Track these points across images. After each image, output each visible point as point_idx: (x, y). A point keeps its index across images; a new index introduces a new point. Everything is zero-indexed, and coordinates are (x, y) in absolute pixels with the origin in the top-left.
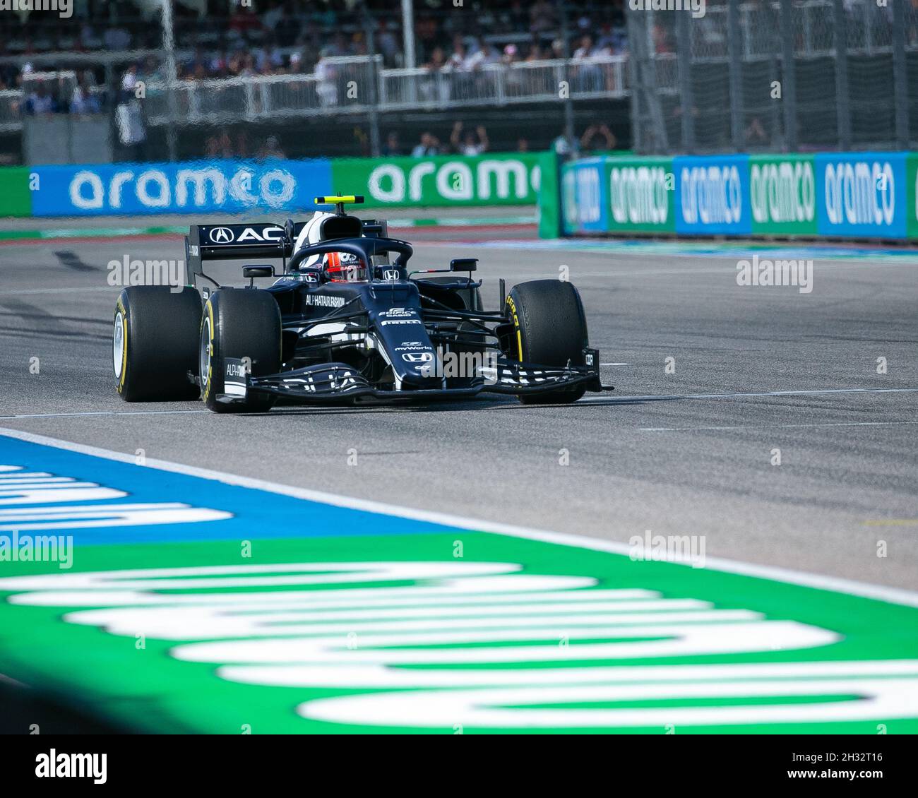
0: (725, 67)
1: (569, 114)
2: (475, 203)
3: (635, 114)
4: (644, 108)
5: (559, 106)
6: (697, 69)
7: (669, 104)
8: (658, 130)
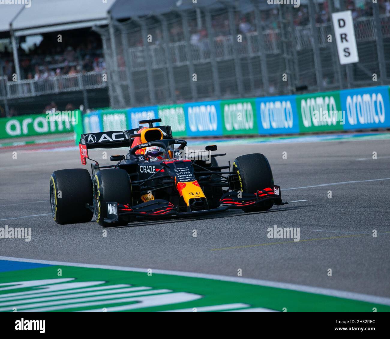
0: (145, 72)
1: (85, 95)
2: (49, 133)
3: (111, 93)
4: (114, 91)
5: (80, 92)
6: (134, 74)
7: (125, 88)
8: (121, 99)
